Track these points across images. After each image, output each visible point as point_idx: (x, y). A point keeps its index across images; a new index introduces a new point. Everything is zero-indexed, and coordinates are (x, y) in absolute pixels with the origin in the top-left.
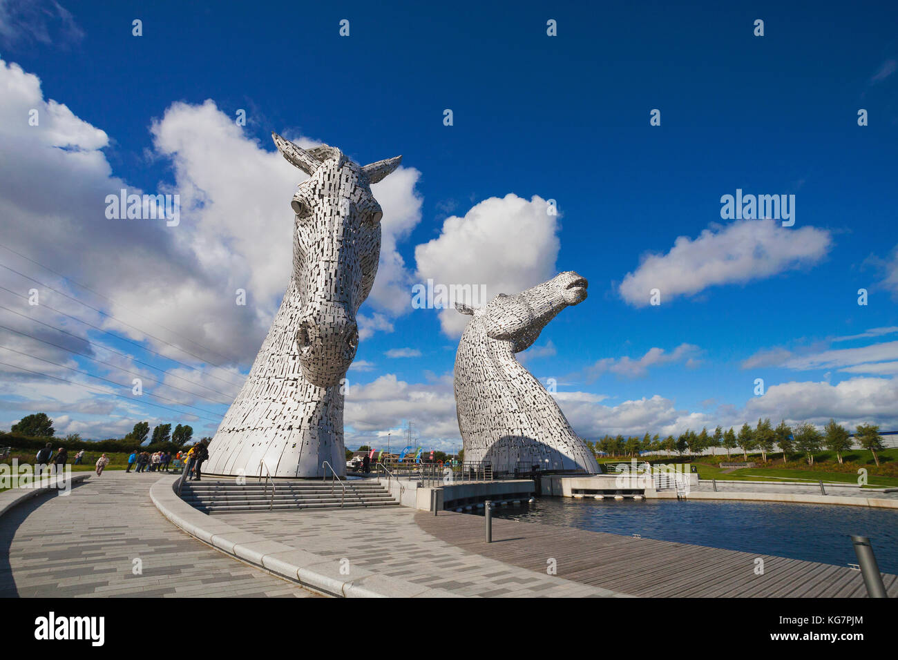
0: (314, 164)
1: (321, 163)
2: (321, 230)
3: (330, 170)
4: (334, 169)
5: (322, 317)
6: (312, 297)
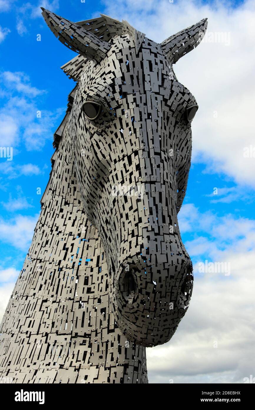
0: (101, 48)
1: (110, 46)
2: (130, 140)
3: (127, 56)
4: (131, 54)
5: (153, 257)
6: (133, 231)
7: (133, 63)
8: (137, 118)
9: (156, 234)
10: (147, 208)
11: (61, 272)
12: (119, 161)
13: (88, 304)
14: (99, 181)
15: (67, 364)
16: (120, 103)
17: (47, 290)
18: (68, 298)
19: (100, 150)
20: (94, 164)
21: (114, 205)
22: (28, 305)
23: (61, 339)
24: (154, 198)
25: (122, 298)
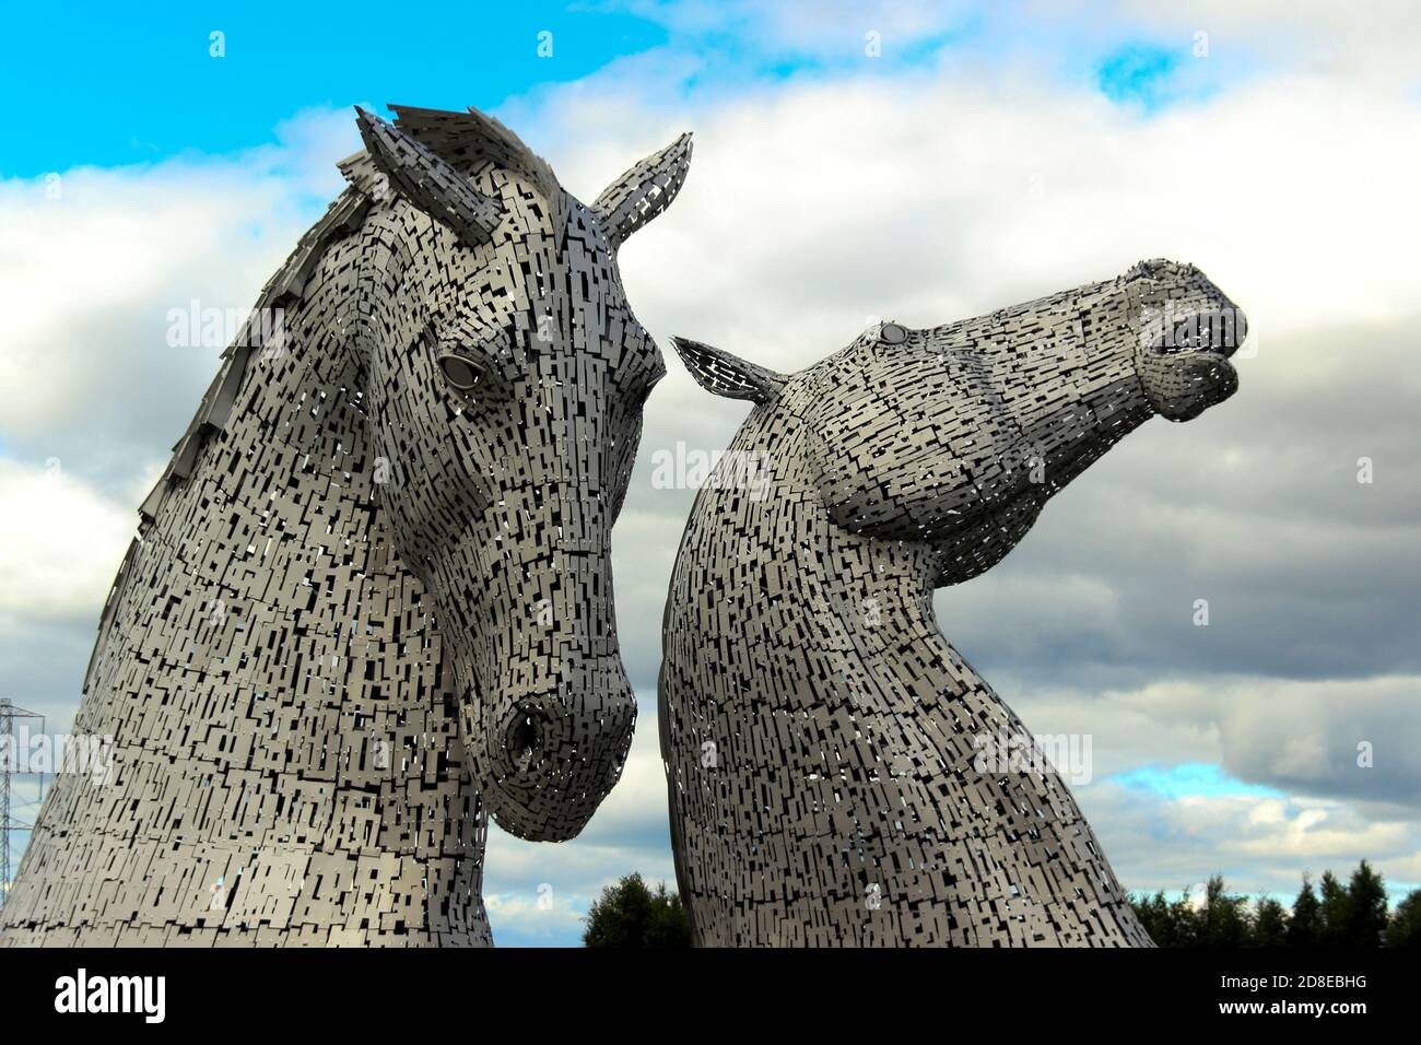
0: (480, 220)
1: (497, 216)
2: (542, 456)
3: (538, 255)
4: (546, 250)
5: (578, 698)
6: (541, 643)
7: (552, 276)
8: (559, 413)
9: (585, 657)
10: (571, 605)
11: (303, 639)
12: (514, 489)
13: (374, 721)
14: (458, 509)
15: (330, 844)
16: (523, 373)
17: (265, 671)
18: (325, 702)
19: (470, 452)
20: (452, 475)
21: (496, 576)
22: (209, 696)
23: (310, 790)
24: (585, 585)
25: (507, 761)
